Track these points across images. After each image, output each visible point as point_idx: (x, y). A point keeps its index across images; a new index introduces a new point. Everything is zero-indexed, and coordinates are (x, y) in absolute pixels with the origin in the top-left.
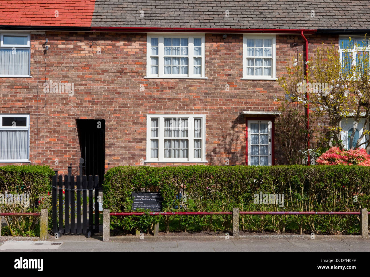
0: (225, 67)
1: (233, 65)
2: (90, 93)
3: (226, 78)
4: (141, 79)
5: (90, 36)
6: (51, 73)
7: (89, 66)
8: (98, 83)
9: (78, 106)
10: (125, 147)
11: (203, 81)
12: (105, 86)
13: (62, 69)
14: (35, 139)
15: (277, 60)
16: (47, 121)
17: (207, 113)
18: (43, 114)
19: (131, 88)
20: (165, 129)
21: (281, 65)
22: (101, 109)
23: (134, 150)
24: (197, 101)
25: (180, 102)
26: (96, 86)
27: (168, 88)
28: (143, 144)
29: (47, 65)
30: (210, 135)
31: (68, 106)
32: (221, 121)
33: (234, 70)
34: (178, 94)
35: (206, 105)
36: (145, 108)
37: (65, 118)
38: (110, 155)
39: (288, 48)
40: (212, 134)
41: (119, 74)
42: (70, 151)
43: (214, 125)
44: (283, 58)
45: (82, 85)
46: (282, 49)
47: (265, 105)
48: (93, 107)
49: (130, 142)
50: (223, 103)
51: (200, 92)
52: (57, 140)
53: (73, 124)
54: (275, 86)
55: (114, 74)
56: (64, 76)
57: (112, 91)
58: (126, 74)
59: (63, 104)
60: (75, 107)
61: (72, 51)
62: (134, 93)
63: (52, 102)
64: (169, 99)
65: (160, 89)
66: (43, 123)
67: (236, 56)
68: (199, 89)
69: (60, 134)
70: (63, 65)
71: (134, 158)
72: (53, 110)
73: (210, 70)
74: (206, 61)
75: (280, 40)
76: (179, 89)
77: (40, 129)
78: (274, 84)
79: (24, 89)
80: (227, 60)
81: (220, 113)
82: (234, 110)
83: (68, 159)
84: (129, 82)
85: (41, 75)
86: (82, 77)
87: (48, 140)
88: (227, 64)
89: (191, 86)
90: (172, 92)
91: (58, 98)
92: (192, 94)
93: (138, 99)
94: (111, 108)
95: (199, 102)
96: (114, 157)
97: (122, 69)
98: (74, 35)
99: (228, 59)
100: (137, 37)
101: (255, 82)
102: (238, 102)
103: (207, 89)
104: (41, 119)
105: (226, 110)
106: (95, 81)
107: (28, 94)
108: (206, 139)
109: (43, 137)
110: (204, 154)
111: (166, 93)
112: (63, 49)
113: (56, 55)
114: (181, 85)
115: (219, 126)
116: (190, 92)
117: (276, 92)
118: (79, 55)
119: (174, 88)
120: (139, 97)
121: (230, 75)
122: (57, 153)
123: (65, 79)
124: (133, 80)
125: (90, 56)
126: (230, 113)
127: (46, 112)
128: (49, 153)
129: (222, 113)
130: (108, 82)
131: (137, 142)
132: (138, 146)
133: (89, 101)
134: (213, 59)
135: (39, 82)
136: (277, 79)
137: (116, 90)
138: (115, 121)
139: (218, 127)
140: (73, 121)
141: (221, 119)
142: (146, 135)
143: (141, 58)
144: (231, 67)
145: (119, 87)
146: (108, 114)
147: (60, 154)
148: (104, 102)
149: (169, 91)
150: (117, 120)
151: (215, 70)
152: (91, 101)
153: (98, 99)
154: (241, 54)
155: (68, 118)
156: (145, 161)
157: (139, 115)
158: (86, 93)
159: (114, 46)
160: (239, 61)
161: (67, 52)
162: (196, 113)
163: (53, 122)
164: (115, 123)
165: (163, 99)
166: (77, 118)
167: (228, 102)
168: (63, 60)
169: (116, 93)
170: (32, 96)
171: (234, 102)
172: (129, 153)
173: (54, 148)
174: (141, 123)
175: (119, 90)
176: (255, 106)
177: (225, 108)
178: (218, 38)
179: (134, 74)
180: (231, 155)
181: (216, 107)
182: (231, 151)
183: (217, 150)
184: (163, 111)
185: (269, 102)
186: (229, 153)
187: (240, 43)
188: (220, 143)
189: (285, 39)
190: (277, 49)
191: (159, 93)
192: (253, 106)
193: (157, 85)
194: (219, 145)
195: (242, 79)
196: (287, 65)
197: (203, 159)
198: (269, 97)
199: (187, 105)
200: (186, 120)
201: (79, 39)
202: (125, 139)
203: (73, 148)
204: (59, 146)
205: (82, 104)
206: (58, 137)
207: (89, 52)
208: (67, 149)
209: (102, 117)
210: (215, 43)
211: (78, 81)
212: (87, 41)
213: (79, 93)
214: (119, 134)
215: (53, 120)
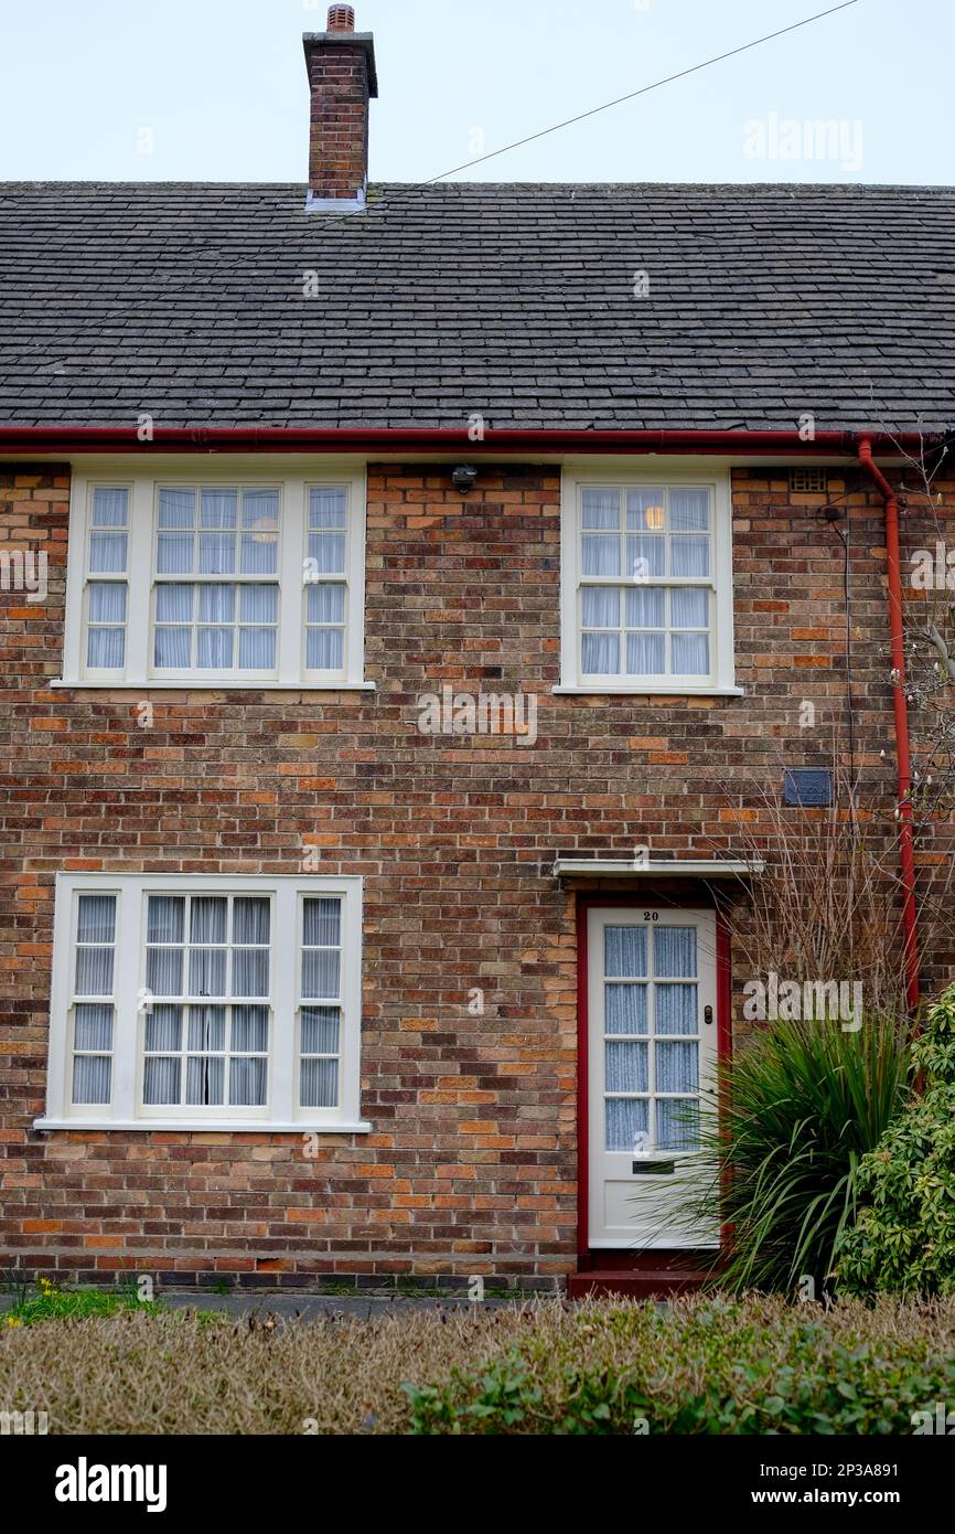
0: (469, 632)
1: (508, 618)
3: (474, 686)
4: (35, 695)
11: (356, 701)
15: (738, 593)
17: (372, 869)
20: (151, 951)
21: (761, 620)
24: (319, 809)
25: (232, 811)
27: (172, 736)
28: (31, 1029)
30: (384, 986)
32: (445, 912)
33: (513, 646)
34: (220, 769)
35: (365, 827)
36: (49, 842)
39: (793, 536)
40: (397, 982)
43: (409, 931)
44: (771, 583)
46: (761, 540)
47: (678, 829)
50: (456, 814)
51: (338, 759)
54: (729, 730)
64: (173, 796)
65: (131, 742)
67: (527, 573)
68: (329, 743)
73: (391, 644)
74: (371, 604)
75: (752, 494)
76: (225, 743)
78: (724, 717)
80: (476, 594)
81: (438, 867)
82: (512, 856)
88: (480, 615)
89: (289, 727)
90: (190, 758)
92: (293, 768)
93: (15, 796)
95: (328, 811)
99: (483, 589)
100: (21, 481)
101: (626, 706)
102: (537, 812)
103: (371, 741)
105: (470, 856)
108: (364, 1007)
110: (353, 1083)
111: (156, 763)
114: (238, 726)
115: (435, 939)
116: (284, 760)
117: (737, 760)
119: (199, 739)
120: (19, 782)
121: (494, 672)
126: (493, 870)
129: (451, 870)
131: (2, 1020)
132: (6, 1041)
134: (404, 590)
136: (740, 691)
139: (426, 942)
141: (442, 899)
142: (49, 985)
144: (500, 633)
149: (173, 756)
151: (412, 645)
154: (551, 565)
156: (39, 1124)
157: (14, 878)
160: (542, 599)
162: (313, 873)
165: (140, 796)
167: (483, 812)
171: (513, 812)
174: (23, 922)
176: (626, 834)
177: (463, 841)
178: (436, 483)
180: (496, 1096)
181: (416, 839)
182: (500, 1072)
183: (422, 1067)
184: (141, 860)
185: (698, 813)
186: (487, 1084)
187: (548, 511)
188: (436, 1027)
189: (779, 487)
190: (738, 539)
191: (122, 767)
192: (613, 830)
193: (115, 724)
194: (429, 1038)
195: (556, 689)
196: (796, 620)
197: (345, 1116)
198: (698, 787)
199: (267, 826)
200: (261, 905)
210: (417, 510)
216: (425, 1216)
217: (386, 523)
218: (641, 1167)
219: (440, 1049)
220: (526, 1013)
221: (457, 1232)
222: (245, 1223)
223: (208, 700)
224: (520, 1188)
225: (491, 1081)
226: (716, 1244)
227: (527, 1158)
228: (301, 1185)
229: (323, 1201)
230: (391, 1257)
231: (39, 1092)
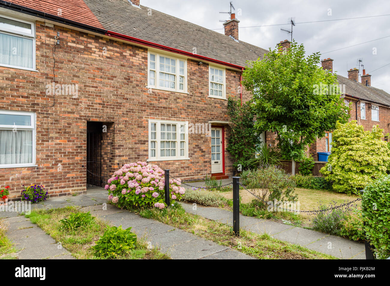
0: (199, 87)
1: (203, 85)
2: (100, 96)
3: (200, 95)
4: (144, 89)
5: (100, 41)
6: (60, 71)
7: (100, 69)
8: (108, 87)
9: (88, 107)
10: (132, 148)
11: (186, 95)
12: (114, 90)
13: (72, 68)
14: (43, 141)
15: (226, 86)
16: (57, 121)
17: (189, 121)
18: (51, 114)
19: (136, 95)
20: (161, 132)
21: (228, 90)
22: (110, 112)
23: (139, 151)
24: (183, 111)
25: (172, 111)
26: (106, 89)
27: (164, 98)
28: (146, 145)
29: (56, 62)
31: (79, 107)
33: (204, 90)
35: (188, 114)
36: (147, 114)
37: (76, 119)
38: (119, 156)
39: (231, 79)
40: (192, 137)
41: (126, 81)
42: (81, 153)
44: (229, 85)
45: (93, 87)
46: (228, 79)
47: (221, 117)
48: (104, 110)
49: (136, 143)
50: (198, 113)
51: (185, 104)
52: (68, 142)
53: (83, 126)
55: (122, 80)
56: (74, 76)
57: (120, 96)
58: (131, 82)
59: (73, 104)
60: (85, 108)
61: (82, 52)
62: (138, 100)
63: (62, 101)
64: (164, 108)
65: (158, 98)
66: (52, 123)
67: (205, 79)
68: (184, 101)
69: (71, 135)
70: (73, 64)
71: (139, 158)
72: (63, 109)
73: (191, 87)
74: (188, 81)
75: (227, 72)
76: (171, 100)
77: (48, 129)
78: (225, 102)
79: (28, 84)
82: (205, 120)
83: (80, 161)
84: (134, 90)
85: (48, 71)
86: (93, 79)
87: (58, 141)
88: (200, 84)
89: (179, 98)
90: (166, 102)
91: (68, 98)
92: (179, 105)
93: (142, 106)
94: (120, 112)
96: (122, 157)
97: (128, 77)
98: (85, 36)
99: (201, 81)
100: (140, 50)
101: (216, 100)
102: (207, 114)
103: (188, 102)
104: (49, 119)
105: (200, 119)
106: (105, 85)
107: (33, 89)
108: (189, 141)
109: (52, 138)
110: (187, 152)
111: (162, 102)
112: (73, 47)
113: (66, 52)
114: (172, 97)
116: (178, 103)
117: (226, 108)
118: (90, 56)
119: (167, 99)
120: (142, 103)
121: (202, 93)
122: (67, 155)
123: (75, 79)
124: (137, 88)
125: (100, 59)
126: (202, 122)
127: (56, 112)
128: (59, 155)
129: (198, 121)
130: (116, 87)
131: (141, 144)
132: (142, 147)
133: (99, 104)
134: (192, 79)
135: (47, 78)
136: (226, 99)
137: (124, 96)
138: (123, 124)
140: (84, 122)
142: (148, 138)
143: (144, 70)
144: (202, 87)
145: (126, 94)
146: (117, 117)
147: (71, 157)
148: (113, 105)
149: (164, 101)
150: (125, 124)
151: (193, 88)
152: (101, 104)
153: (108, 102)
154: (208, 78)
155: (79, 119)
156: (148, 160)
157: (142, 120)
158: (97, 96)
159: (121, 54)
160: (207, 83)
161: (78, 51)
162: (182, 121)
163: (63, 123)
164: (123, 126)
165: (160, 107)
166: (88, 120)
167: (201, 113)
168: (74, 59)
169: (123, 99)
170: (39, 93)
171: (204, 114)
172: (135, 153)
173: (65, 150)
174: (144, 127)
175: (126, 96)
178: (195, 63)
179: (138, 83)
180: (203, 154)
181: (194, 117)
182: (204, 150)
183: (195, 150)
184: (160, 118)
185: (222, 115)
186: (202, 152)
187: (207, 70)
188: (197, 144)
189: (230, 72)
190: (226, 78)
191: (157, 102)
192: (215, 117)
193: (156, 95)
194: (196, 146)
195: (208, 96)
196: (231, 90)
197: (186, 157)
198: (223, 112)
199: (176, 114)
200: (174, 126)
201: (89, 40)
202: (132, 140)
203: (85, 150)
204: (70, 147)
205: (93, 106)
206: (69, 138)
207: (99, 56)
208: (79, 151)
209: (112, 120)
210: (193, 67)
211: (89, 82)
212: (97, 45)
213: (90, 95)
214: (127, 136)
215: (63, 120)
216: (196, 171)
217: (189, 68)
218: (215, 162)
219: (197, 147)
220: (206, 142)
221: (199, 173)
222: (175, 174)
223: (168, 93)
224: (205, 166)
226: (222, 172)
227: (206, 162)
228: (182, 168)
229: (184, 170)
230: (192, 177)
231: (147, 155)
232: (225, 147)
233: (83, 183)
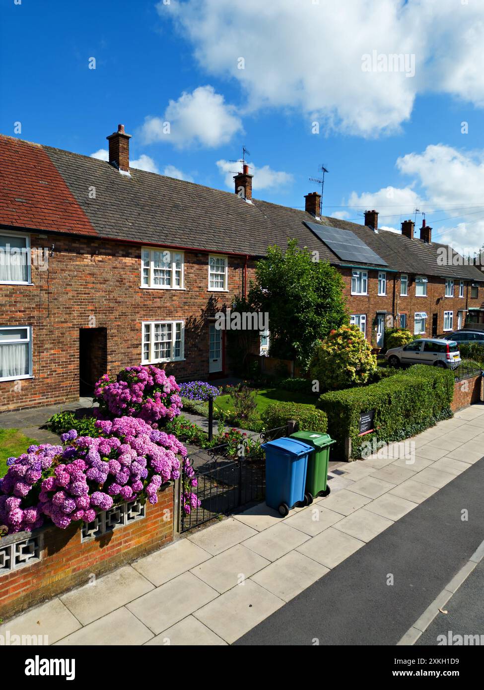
0: (197, 281)
1: (202, 279)
2: (93, 302)
3: (197, 289)
4: (137, 289)
5: (92, 245)
6: (53, 281)
7: (92, 274)
8: (100, 292)
9: (81, 315)
10: (124, 353)
11: (183, 292)
12: (106, 295)
13: (65, 276)
14: (39, 352)
15: (228, 276)
16: (51, 332)
17: (186, 319)
18: (46, 325)
19: (129, 297)
20: (155, 334)
21: (230, 280)
22: (103, 318)
23: (132, 355)
24: (178, 309)
25: (167, 310)
26: (98, 294)
27: (158, 297)
28: (138, 349)
29: (49, 272)
30: (187, 337)
31: (72, 316)
32: (195, 325)
33: (202, 283)
35: (184, 312)
36: (140, 316)
37: (69, 328)
38: (112, 362)
39: (234, 267)
41: (118, 284)
42: (74, 361)
43: (190, 328)
44: (232, 275)
45: (85, 294)
46: (231, 268)
48: (96, 316)
49: (128, 348)
50: (196, 310)
51: (181, 301)
52: (62, 351)
53: (76, 334)
54: (227, 297)
55: (114, 283)
56: (67, 285)
57: (112, 300)
58: (124, 284)
59: (66, 314)
60: (78, 316)
61: (75, 259)
62: (131, 302)
63: (56, 312)
64: (158, 307)
65: (152, 298)
66: (47, 335)
67: (205, 271)
68: (180, 299)
69: (64, 345)
70: (66, 272)
71: (131, 363)
72: (56, 320)
73: (188, 282)
74: (185, 275)
75: (230, 261)
76: (166, 298)
77: (43, 341)
78: (226, 295)
79: (25, 298)
80: (198, 274)
82: (202, 316)
83: (73, 369)
84: (127, 292)
85: (43, 283)
86: (86, 287)
87: (52, 352)
88: (199, 278)
89: (174, 296)
90: (161, 300)
91: (61, 307)
93: (134, 308)
94: (112, 317)
95: (180, 310)
96: (115, 363)
97: (121, 279)
98: (77, 242)
100: (133, 249)
101: (216, 293)
102: (206, 310)
103: (185, 298)
104: (44, 330)
105: (198, 316)
106: (97, 290)
107: (29, 303)
108: (184, 341)
109: (47, 349)
110: (183, 353)
111: (156, 302)
112: (66, 256)
113: (59, 261)
114: (167, 295)
116: (174, 301)
117: (228, 301)
118: (82, 263)
119: (162, 298)
120: (135, 305)
121: (200, 287)
122: (61, 365)
123: (69, 288)
124: (130, 290)
125: (92, 264)
126: (200, 319)
127: (50, 323)
128: (53, 365)
130: (109, 291)
131: (134, 347)
132: (135, 351)
133: (91, 310)
134: (189, 273)
135: (41, 290)
136: (228, 291)
137: (116, 299)
138: (115, 329)
141: (194, 323)
142: (141, 341)
143: (137, 269)
144: (201, 281)
145: (119, 297)
146: (110, 322)
147: (65, 366)
148: (105, 310)
149: (158, 300)
150: (118, 328)
151: (190, 282)
152: (94, 310)
153: (100, 308)
154: (207, 270)
155: (72, 327)
156: (140, 364)
157: (135, 323)
158: (89, 302)
159: (114, 255)
160: (206, 276)
161: (70, 259)
162: (178, 320)
163: (57, 333)
164: (116, 331)
165: (154, 308)
166: (81, 327)
168: (67, 267)
169: (116, 302)
170: (34, 306)
171: (203, 309)
172: (127, 358)
173: (59, 359)
174: (137, 330)
175: (119, 299)
178: (193, 255)
179: (131, 284)
180: (200, 353)
183: (192, 349)
184: (154, 318)
187: (207, 261)
188: (193, 343)
189: (233, 259)
190: (229, 267)
191: (151, 302)
192: (214, 312)
193: (149, 295)
195: (207, 290)
196: (234, 280)
197: (182, 358)
199: (172, 312)
200: (170, 326)
201: (82, 246)
202: (124, 345)
203: (78, 358)
204: (63, 357)
205: (85, 313)
206: (63, 348)
207: (91, 261)
208: (72, 360)
209: (104, 326)
210: (190, 259)
211: (81, 289)
212: (89, 249)
213: (82, 302)
214: (119, 341)
215: (57, 330)
217: (187, 261)
218: (214, 361)
219: (194, 346)
221: (196, 373)
223: (162, 291)
224: (202, 366)
225: (200, 350)
226: (221, 370)
227: (204, 361)
231: (141, 359)
232: (226, 344)
233: (77, 391)
